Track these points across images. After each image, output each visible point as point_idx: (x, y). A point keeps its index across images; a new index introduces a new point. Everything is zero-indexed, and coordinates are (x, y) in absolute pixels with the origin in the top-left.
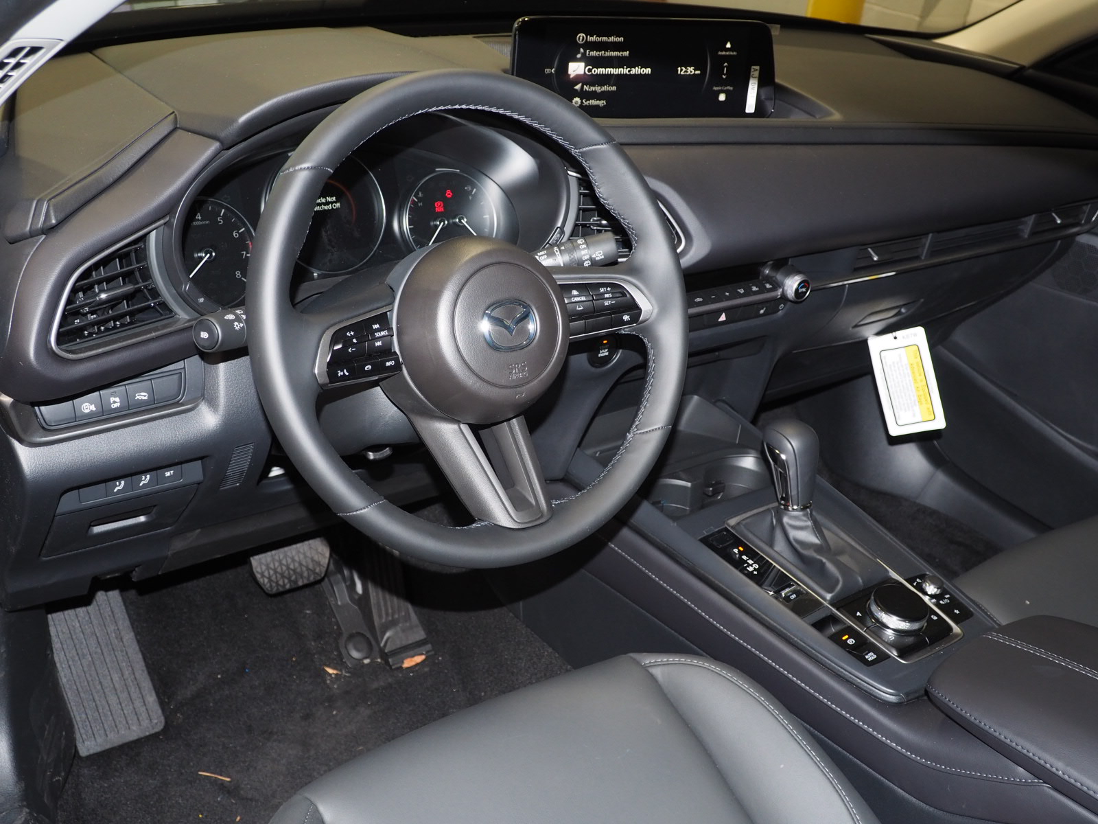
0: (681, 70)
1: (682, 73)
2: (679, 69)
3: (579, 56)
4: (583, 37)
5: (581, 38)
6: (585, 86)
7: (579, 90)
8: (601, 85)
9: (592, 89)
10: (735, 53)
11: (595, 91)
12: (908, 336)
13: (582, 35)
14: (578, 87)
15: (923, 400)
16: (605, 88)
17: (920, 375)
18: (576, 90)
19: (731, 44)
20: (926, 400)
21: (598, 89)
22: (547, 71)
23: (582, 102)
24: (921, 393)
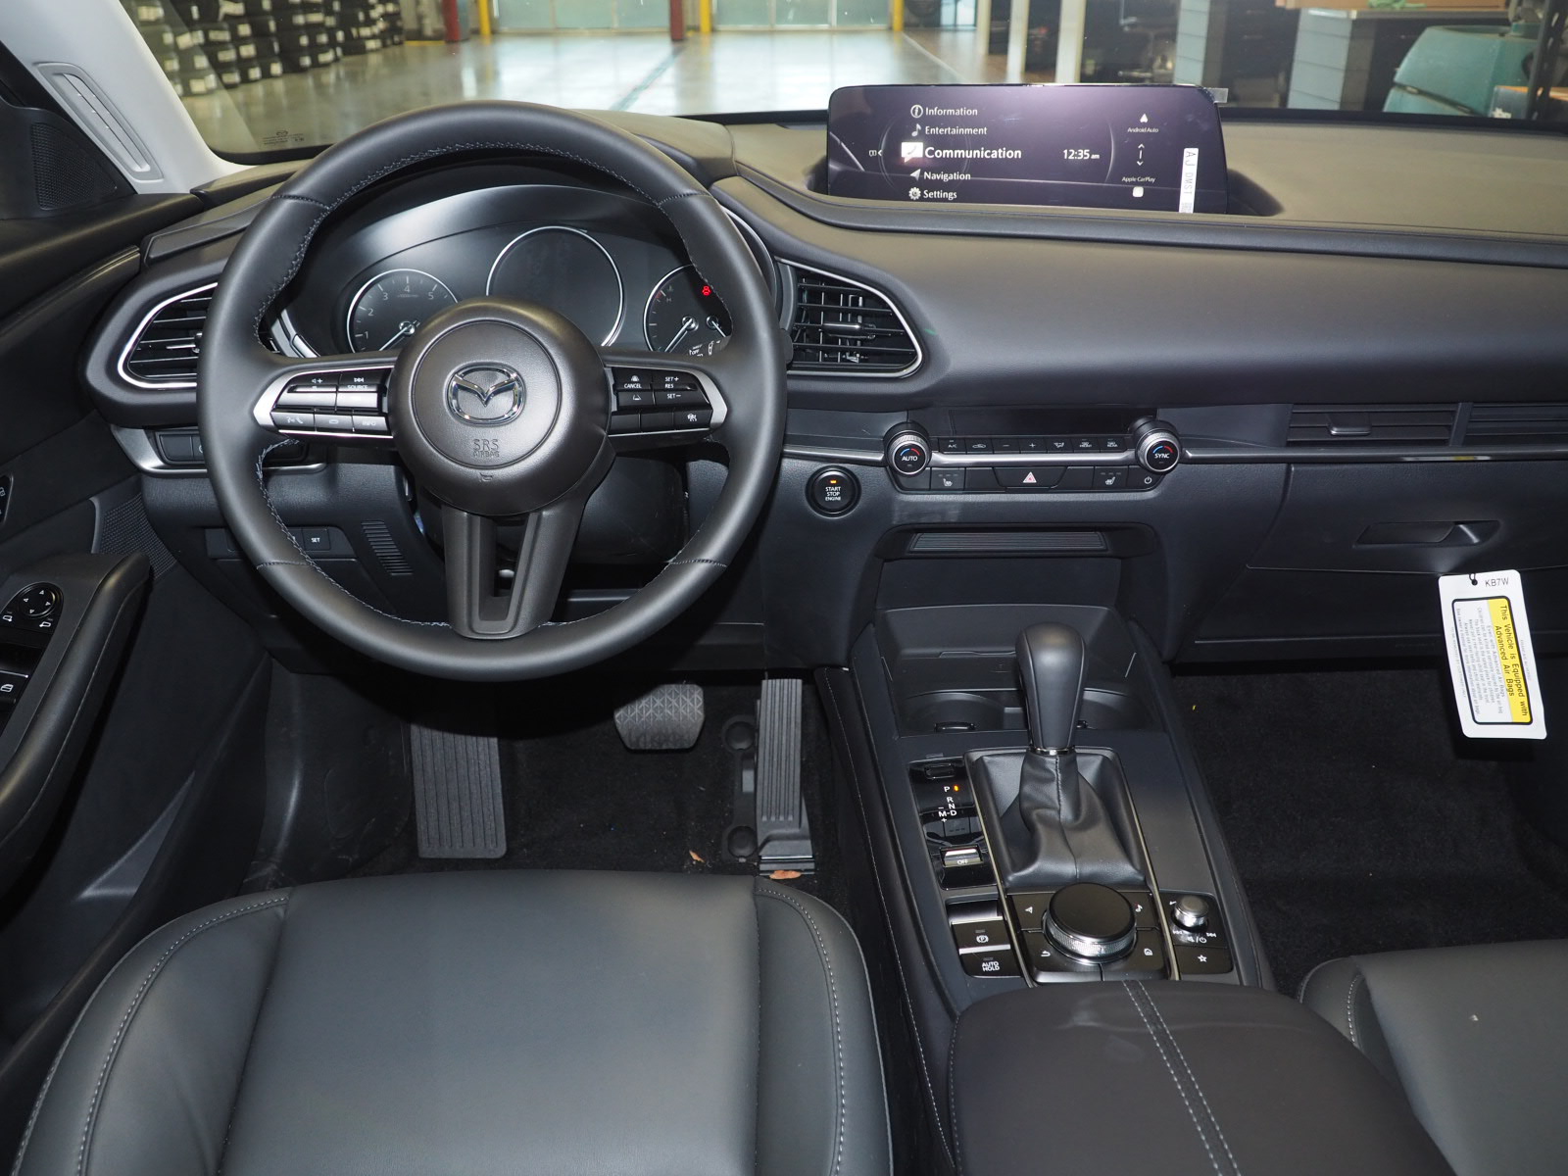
0: (1069, 153)
1: (1071, 157)
2: (1066, 151)
3: (915, 134)
4: (919, 109)
5: (917, 111)
6: (926, 173)
7: (917, 178)
8: (949, 171)
9: (935, 177)
10: (1155, 130)
11: (941, 180)
12: (1494, 582)
13: (917, 106)
14: (916, 174)
15: (1515, 688)
16: (955, 176)
17: (1511, 646)
18: (914, 178)
19: (1148, 117)
20: (1520, 689)
21: (945, 177)
22: (872, 153)
23: (922, 194)
24: (1512, 676)
